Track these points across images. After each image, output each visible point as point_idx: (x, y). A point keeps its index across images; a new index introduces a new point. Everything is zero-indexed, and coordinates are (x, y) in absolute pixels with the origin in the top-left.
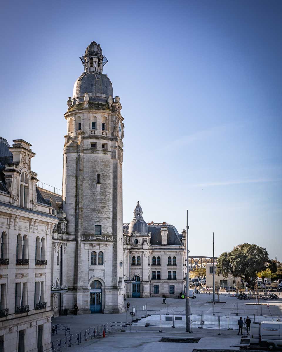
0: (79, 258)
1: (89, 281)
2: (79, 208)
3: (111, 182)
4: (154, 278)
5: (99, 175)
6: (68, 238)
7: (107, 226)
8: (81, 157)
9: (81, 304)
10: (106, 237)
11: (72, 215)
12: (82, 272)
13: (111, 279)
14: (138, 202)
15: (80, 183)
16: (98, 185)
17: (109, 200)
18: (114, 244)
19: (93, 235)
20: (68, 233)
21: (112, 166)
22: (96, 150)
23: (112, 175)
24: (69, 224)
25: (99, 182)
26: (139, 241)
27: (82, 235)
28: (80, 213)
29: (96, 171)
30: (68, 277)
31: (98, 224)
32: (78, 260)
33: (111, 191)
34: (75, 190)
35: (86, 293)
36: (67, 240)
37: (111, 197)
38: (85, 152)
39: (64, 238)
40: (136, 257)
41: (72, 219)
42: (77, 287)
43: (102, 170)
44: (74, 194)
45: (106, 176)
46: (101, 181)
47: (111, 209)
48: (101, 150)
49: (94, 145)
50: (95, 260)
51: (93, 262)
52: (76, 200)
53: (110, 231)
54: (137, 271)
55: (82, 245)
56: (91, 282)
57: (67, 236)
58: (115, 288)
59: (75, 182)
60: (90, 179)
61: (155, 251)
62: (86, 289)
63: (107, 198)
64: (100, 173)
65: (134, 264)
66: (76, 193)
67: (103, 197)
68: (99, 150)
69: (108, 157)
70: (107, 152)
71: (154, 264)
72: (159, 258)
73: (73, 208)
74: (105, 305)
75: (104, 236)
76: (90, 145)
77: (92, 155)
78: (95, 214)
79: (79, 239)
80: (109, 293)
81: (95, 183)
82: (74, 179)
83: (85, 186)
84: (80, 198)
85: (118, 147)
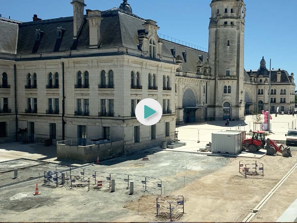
0: (216, 89)
1: (222, 102)
2: (217, 61)
3: (236, 44)
4: (271, 102)
5: (228, 41)
6: (211, 78)
7: (233, 71)
8: (218, 30)
9: (218, 115)
10: (232, 77)
11: (213, 65)
12: (218, 97)
13: (235, 101)
14: (263, 57)
15: (217, 46)
16: (228, 46)
17: (234, 55)
18: (237, 81)
19: (225, 76)
20: (210, 75)
21: (237, 35)
22: (228, 25)
23: (236, 40)
24: (211, 70)
25: (228, 45)
26: (262, 80)
27: (219, 76)
28: (217, 64)
29: (227, 38)
30: (210, 100)
31: (228, 70)
32: (216, 91)
33: (236, 50)
34: (214, 50)
35: (221, 109)
36: (210, 79)
37: (236, 54)
38: (220, 27)
39: (208, 78)
40: (261, 89)
41: (213, 67)
42: (215, 105)
43: (231, 37)
44: (214, 53)
45: (233, 41)
46: (230, 44)
47: (236, 61)
48: (230, 25)
49: (226, 23)
50: (226, 90)
51: (225, 92)
52: (215, 56)
53: (235, 73)
54: (261, 98)
55: (219, 82)
56: (223, 103)
57: (210, 77)
58: (238, 106)
59: (215, 45)
60: (223, 43)
61: (273, 86)
62: (221, 107)
63: (233, 54)
64: (229, 40)
65: (259, 94)
66: (215, 52)
67: (231, 54)
68: (229, 25)
69: (235, 29)
70: (234, 27)
71: (272, 94)
72: (275, 90)
73: (214, 61)
74: (231, 116)
75: (231, 76)
76: (224, 23)
77: (225, 28)
78: (226, 64)
79: (217, 79)
80: (234, 109)
81: (226, 46)
82: (214, 44)
83: (221, 48)
84: (217, 55)
85: (240, 23)
